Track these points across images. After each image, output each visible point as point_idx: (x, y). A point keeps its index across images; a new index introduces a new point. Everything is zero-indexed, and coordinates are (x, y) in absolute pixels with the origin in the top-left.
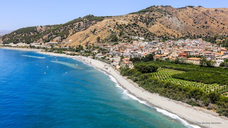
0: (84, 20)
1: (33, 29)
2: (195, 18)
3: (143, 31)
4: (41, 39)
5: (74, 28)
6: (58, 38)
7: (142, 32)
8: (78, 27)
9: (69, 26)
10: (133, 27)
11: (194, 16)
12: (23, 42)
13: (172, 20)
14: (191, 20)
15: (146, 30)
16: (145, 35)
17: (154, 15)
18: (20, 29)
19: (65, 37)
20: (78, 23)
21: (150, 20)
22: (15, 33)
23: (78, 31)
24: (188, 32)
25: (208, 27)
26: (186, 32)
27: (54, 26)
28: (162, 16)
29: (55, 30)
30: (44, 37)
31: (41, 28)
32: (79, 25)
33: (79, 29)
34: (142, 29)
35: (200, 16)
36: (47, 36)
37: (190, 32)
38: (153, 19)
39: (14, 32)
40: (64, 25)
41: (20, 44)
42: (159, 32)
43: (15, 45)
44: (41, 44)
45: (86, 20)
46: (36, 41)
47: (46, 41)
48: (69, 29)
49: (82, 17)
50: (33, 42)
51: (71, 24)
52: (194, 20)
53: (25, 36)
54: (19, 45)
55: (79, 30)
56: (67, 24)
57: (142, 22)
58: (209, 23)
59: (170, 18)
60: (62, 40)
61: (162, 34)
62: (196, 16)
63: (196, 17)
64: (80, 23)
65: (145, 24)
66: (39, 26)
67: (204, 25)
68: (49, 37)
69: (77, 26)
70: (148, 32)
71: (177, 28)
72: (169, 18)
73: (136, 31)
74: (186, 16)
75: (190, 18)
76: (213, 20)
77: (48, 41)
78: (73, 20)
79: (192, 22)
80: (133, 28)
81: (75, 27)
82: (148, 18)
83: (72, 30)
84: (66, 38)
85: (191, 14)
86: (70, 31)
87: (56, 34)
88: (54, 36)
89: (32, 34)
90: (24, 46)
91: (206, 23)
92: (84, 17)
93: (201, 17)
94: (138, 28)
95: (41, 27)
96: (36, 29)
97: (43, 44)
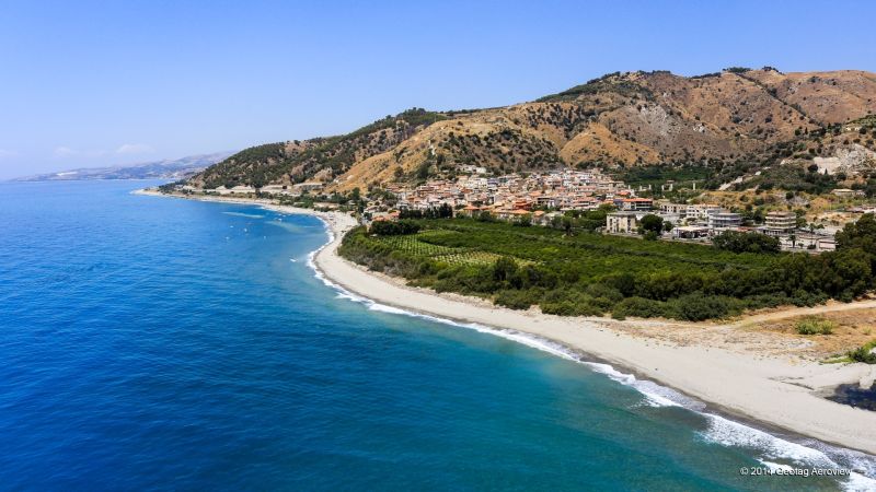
0: (398, 122)
1: (275, 150)
2: (738, 106)
3: (526, 151)
4: (286, 176)
5: (368, 147)
6: (325, 172)
7: (523, 153)
8: (380, 142)
9: (357, 139)
10: (500, 141)
11: (738, 100)
12: (247, 184)
13: (648, 116)
14: (726, 112)
15: (535, 148)
16: (529, 160)
17: (597, 102)
18: (244, 152)
19: (343, 169)
20: (379, 133)
21: (583, 117)
22: (233, 162)
23: (377, 153)
24: (685, 150)
25: (772, 132)
26: (679, 150)
27: (330, 140)
28: (624, 103)
29: (322, 151)
30: (294, 171)
31: (295, 146)
32: (383, 137)
33: (382, 146)
34: (524, 145)
35: (756, 99)
36: (300, 167)
37: (690, 150)
38: (594, 114)
39: (231, 158)
40: (344, 139)
41: (239, 189)
42: (586, 152)
43: (228, 191)
44: (285, 188)
45: (401, 124)
46: (275, 179)
47: (297, 180)
48: (356, 149)
49: (394, 115)
50: (267, 183)
51: (364, 135)
52: (736, 113)
53: (255, 168)
54: (236, 192)
55: (381, 150)
56: (352, 137)
57: (555, 123)
58: (776, 119)
59: (644, 109)
60: (334, 177)
61: (593, 157)
62: (742, 100)
63: (743, 104)
64: (384, 133)
65: (562, 129)
66: (292, 141)
67: (764, 125)
68: (305, 169)
69: (377, 139)
70: (539, 154)
71: (655, 139)
72: (639, 108)
73: (506, 150)
74: (713, 100)
75: (724, 105)
76: (790, 112)
77: (303, 181)
78: (373, 123)
79: (727, 117)
80: (499, 144)
81: (373, 143)
82: (577, 112)
83: (362, 150)
84: (346, 170)
85: (730, 94)
86: (357, 153)
87: (324, 161)
88: (319, 166)
89: (271, 162)
90: (246, 192)
91: (768, 120)
92: (399, 116)
93: (758, 103)
94: (514, 143)
95: (297, 143)
96: (283, 150)
97: (289, 187)
